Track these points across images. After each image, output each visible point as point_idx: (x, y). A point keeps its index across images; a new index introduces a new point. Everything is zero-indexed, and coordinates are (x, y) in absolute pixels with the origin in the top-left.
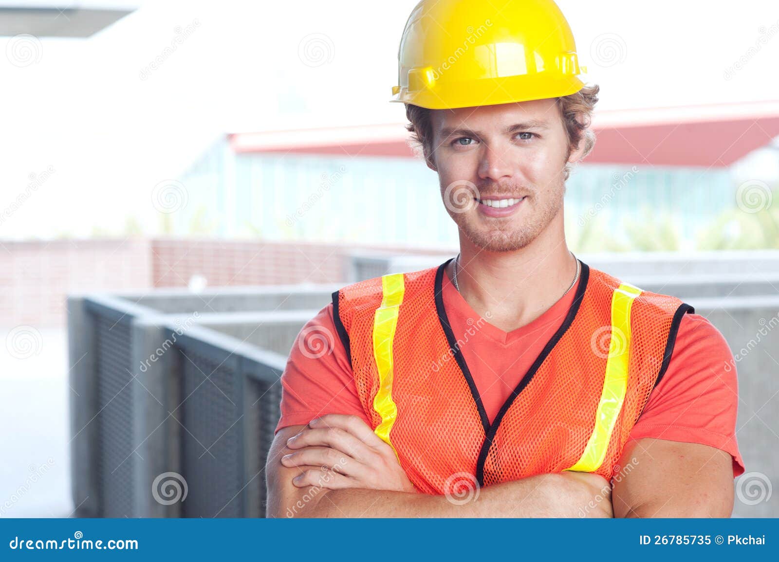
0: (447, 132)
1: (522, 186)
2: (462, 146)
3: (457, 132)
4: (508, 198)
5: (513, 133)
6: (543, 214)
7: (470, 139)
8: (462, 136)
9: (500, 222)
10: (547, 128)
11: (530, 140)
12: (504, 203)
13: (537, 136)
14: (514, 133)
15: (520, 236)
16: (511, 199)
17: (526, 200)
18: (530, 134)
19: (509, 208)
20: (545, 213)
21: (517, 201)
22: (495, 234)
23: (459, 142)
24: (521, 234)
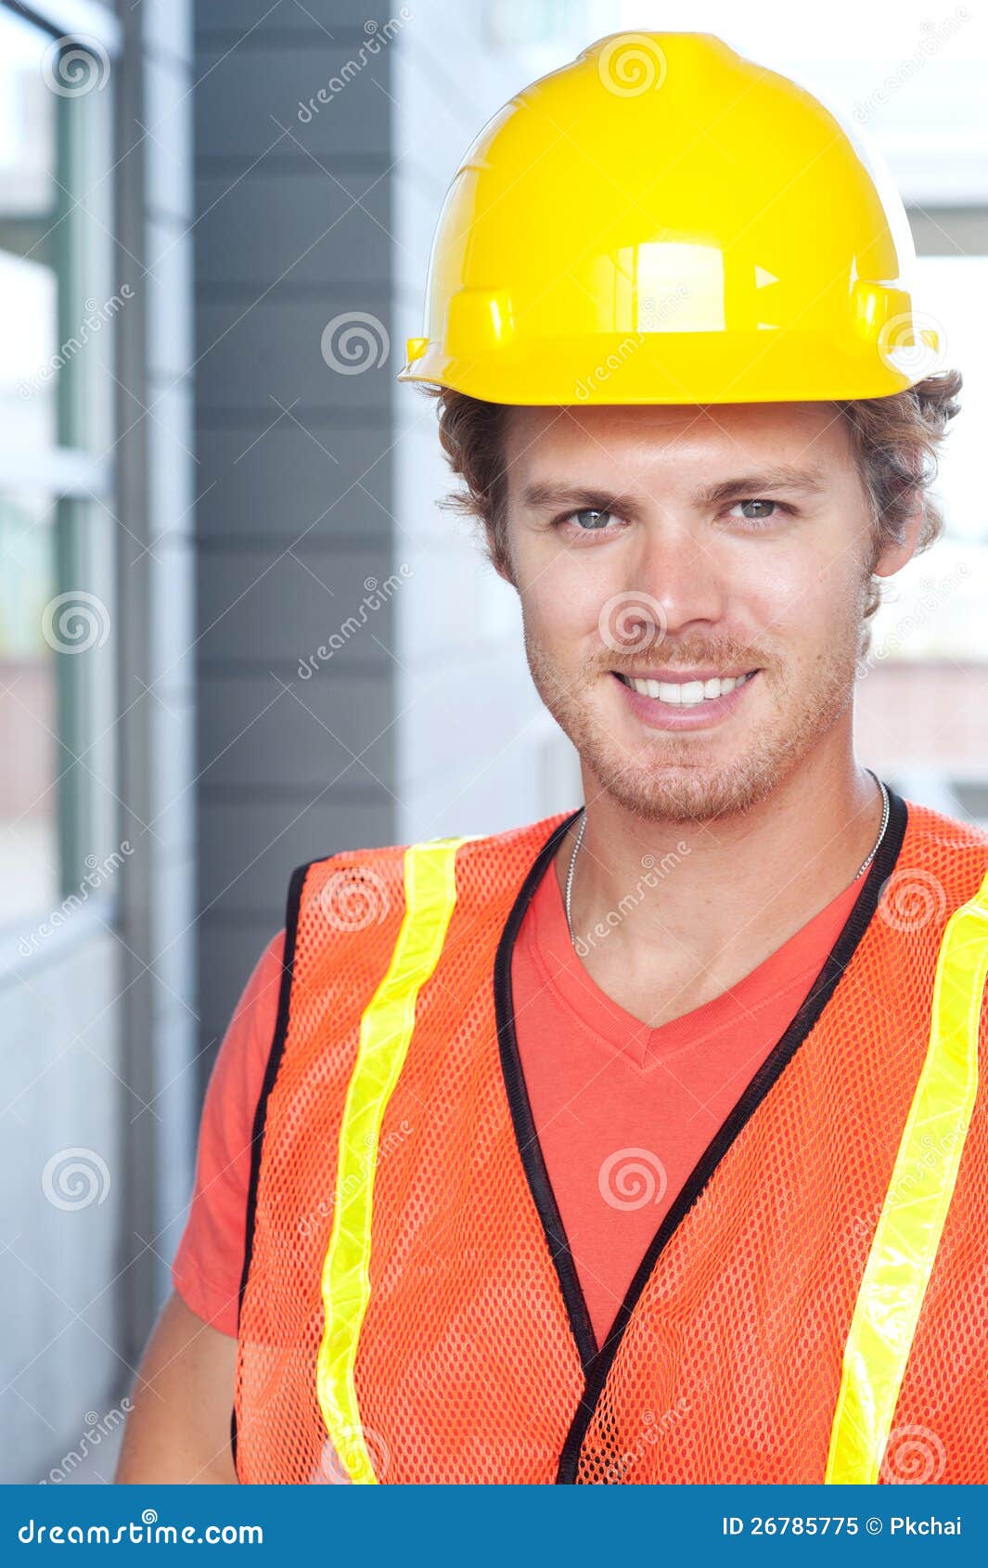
0: (538, 496)
1: (748, 644)
2: (585, 530)
3: (565, 496)
4: (704, 678)
5: (722, 502)
6: (800, 720)
7: (607, 515)
8: (579, 506)
9: (685, 745)
10: (816, 490)
11: (769, 519)
12: (692, 693)
13: (788, 509)
14: (724, 501)
15: (735, 783)
16: (713, 680)
17: (759, 678)
18: (769, 506)
19: (708, 704)
20: (808, 718)
21: (728, 685)
22: (667, 777)
23: (575, 521)
24: (741, 778)
